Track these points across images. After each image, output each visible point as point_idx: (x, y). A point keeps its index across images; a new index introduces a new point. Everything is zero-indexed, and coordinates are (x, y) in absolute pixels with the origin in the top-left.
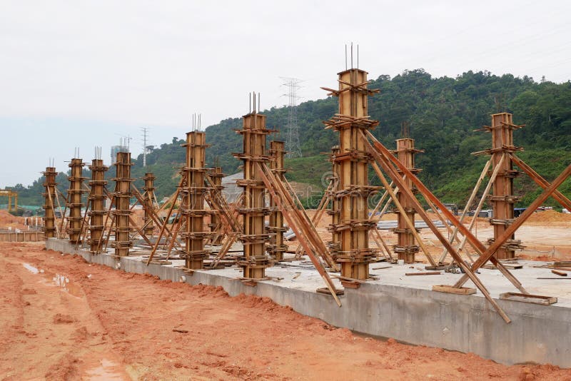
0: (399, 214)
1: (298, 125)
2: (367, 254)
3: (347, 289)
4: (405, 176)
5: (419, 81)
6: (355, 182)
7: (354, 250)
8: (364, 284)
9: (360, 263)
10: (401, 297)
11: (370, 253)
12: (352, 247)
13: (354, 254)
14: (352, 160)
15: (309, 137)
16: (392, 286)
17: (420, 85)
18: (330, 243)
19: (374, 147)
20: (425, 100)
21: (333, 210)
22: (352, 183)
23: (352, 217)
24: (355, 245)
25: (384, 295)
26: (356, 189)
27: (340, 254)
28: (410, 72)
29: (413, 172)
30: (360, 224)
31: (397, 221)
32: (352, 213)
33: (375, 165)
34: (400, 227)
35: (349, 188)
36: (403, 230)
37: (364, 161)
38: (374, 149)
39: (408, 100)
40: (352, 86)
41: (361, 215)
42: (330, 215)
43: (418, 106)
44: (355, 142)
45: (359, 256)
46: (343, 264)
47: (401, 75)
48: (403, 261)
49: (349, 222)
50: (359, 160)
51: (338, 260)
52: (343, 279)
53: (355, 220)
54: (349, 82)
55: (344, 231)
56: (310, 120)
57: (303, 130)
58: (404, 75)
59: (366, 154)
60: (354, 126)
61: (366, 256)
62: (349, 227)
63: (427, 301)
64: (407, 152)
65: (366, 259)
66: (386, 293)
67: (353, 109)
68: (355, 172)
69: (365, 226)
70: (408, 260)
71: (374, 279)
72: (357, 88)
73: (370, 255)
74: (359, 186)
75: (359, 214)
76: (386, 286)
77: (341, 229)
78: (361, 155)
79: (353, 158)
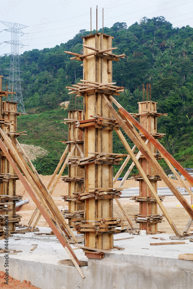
0: (142, 181)
1: (21, 77)
2: (111, 223)
3: (90, 260)
4: (147, 141)
5: (159, 30)
6: (99, 150)
7: (99, 219)
8: (109, 255)
9: (104, 233)
10: (147, 266)
11: (115, 222)
12: (97, 216)
13: (99, 223)
14: (97, 127)
15: (33, 92)
16: (137, 256)
17: (160, 35)
18: (66, 212)
19: (119, 113)
20: (166, 52)
21: (70, 176)
22: (96, 150)
23: (96, 186)
24: (100, 214)
25: (130, 265)
26: (101, 157)
27: (84, 223)
28: (149, 20)
29: (156, 137)
30: (105, 193)
31: (138, 188)
32: (96, 181)
33: (119, 132)
34: (142, 196)
35: (93, 155)
36: (144, 198)
37: (108, 128)
38: (119, 116)
39: (146, 51)
40: (98, 51)
41: (106, 184)
42: (67, 182)
43: (157, 58)
44: (99, 109)
45: (104, 226)
46: (87, 234)
47: (139, 23)
48: (145, 231)
49: (93, 191)
50: (104, 127)
51: (82, 230)
52: (87, 250)
53: (99, 188)
54: (94, 47)
55: (88, 200)
56: (36, 72)
57: (27, 83)
58: (143, 23)
59: (111, 121)
60: (99, 93)
61: (110, 225)
62: (93, 195)
63: (173, 270)
64: (149, 115)
65: (110, 229)
66: (131, 262)
67: (98, 74)
68: (99, 139)
69: (109, 194)
70: (150, 230)
71: (119, 249)
72: (102, 53)
73: (114, 225)
74: (104, 154)
75: (104, 182)
76: (131, 255)
77: (86, 197)
78: (105, 122)
79: (98, 125)
